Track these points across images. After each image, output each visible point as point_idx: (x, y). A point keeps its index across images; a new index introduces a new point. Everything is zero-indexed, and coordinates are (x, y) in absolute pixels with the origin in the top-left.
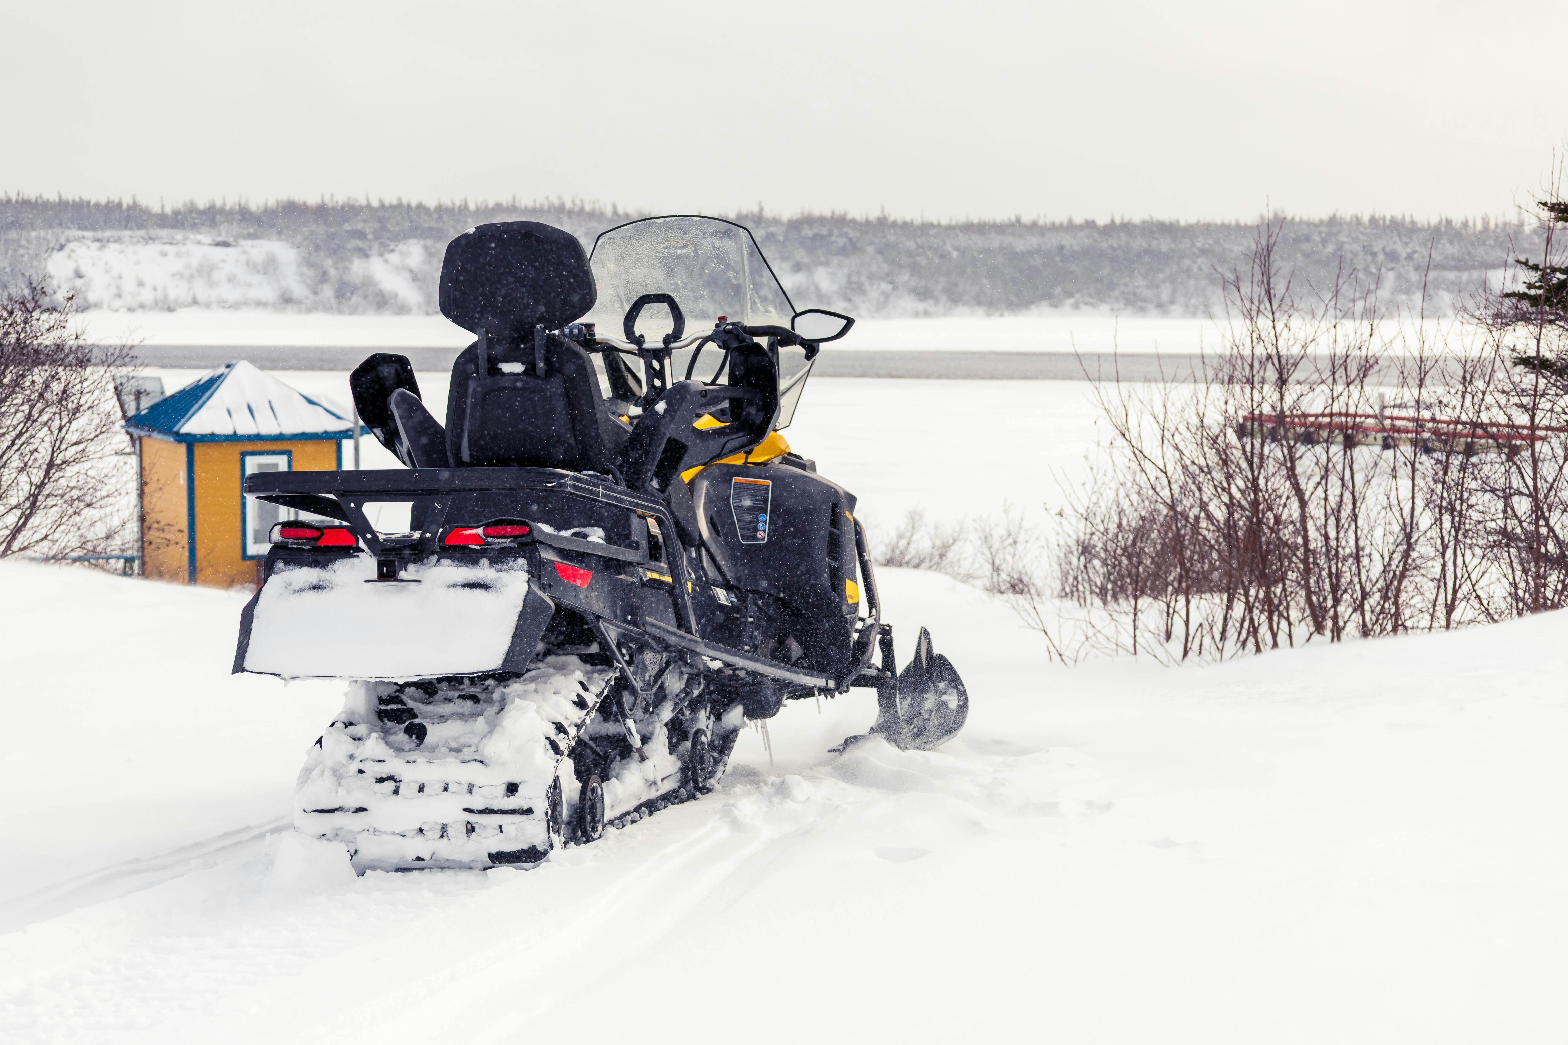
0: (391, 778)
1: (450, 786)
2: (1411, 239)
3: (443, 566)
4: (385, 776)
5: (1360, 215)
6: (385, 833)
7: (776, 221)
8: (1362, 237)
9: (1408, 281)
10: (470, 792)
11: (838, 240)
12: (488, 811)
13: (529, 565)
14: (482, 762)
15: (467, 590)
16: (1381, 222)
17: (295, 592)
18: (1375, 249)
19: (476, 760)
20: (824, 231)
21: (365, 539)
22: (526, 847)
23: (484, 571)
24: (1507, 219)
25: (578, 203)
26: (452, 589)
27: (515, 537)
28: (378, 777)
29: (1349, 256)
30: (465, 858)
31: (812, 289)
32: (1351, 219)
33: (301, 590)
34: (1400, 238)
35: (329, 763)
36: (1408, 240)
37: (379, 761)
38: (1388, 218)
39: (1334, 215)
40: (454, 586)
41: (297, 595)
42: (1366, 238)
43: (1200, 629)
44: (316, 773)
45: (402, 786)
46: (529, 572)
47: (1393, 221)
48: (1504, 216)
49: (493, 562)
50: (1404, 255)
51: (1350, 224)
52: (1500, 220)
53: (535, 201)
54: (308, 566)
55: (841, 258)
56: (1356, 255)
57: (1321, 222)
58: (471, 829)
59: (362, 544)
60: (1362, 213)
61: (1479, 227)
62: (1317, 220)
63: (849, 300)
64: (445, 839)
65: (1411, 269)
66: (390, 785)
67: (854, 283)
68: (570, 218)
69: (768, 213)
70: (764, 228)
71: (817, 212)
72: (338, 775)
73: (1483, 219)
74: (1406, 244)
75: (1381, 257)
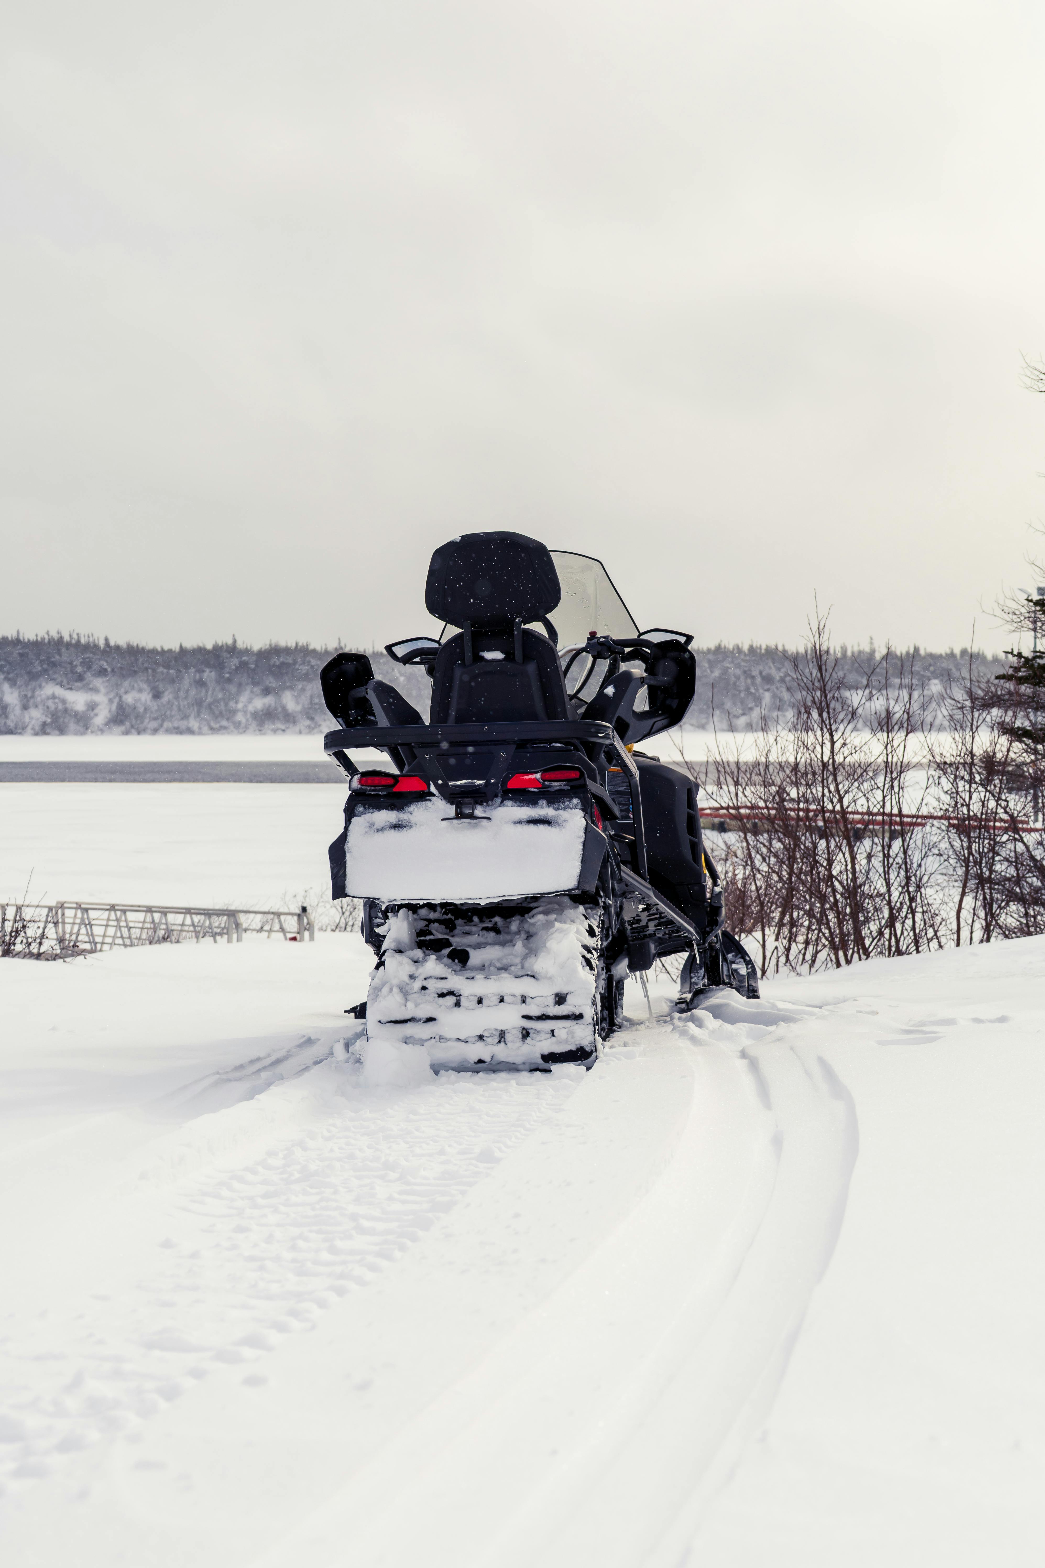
0: (451, 993)
1: (505, 998)
2: (784, 665)
3: (507, 806)
4: (445, 991)
5: (740, 646)
6: (449, 1040)
7: (247, 651)
8: (743, 664)
9: (781, 700)
10: (524, 1002)
11: (301, 667)
12: (544, 1017)
13: (583, 804)
14: (533, 977)
15: (532, 826)
16: (759, 651)
17: (378, 830)
18: (754, 673)
19: (528, 975)
20: (290, 660)
21: (436, 785)
22: (573, 1048)
23: (544, 810)
24: (861, 648)
25: (75, 636)
26: (519, 826)
27: (569, 781)
28: (440, 993)
29: (733, 679)
30: (518, 1060)
31: (280, 709)
32: (734, 649)
33: (382, 829)
34: (774, 663)
35: (395, 982)
36: (780, 666)
37: (442, 979)
38: (764, 647)
39: (720, 645)
40: (520, 822)
41: (380, 833)
42: (745, 664)
43: (776, 951)
44: (385, 990)
45: (462, 999)
46: (583, 810)
47: (768, 650)
48: (859, 645)
49: (550, 803)
50: (778, 678)
51: (732, 652)
52: (856, 649)
53: (37, 636)
54: (387, 809)
55: (305, 683)
56: (738, 678)
57: (709, 650)
58: (526, 1034)
59: (433, 789)
60: (742, 643)
61: (839, 655)
62: (705, 649)
63: (312, 719)
64: (502, 1044)
65: (784, 690)
66: (451, 1000)
67: (316, 704)
68: (68, 649)
69: (240, 645)
70: (237, 658)
71: (283, 644)
72: (404, 992)
73: (842, 648)
74: (779, 669)
75: (759, 680)
